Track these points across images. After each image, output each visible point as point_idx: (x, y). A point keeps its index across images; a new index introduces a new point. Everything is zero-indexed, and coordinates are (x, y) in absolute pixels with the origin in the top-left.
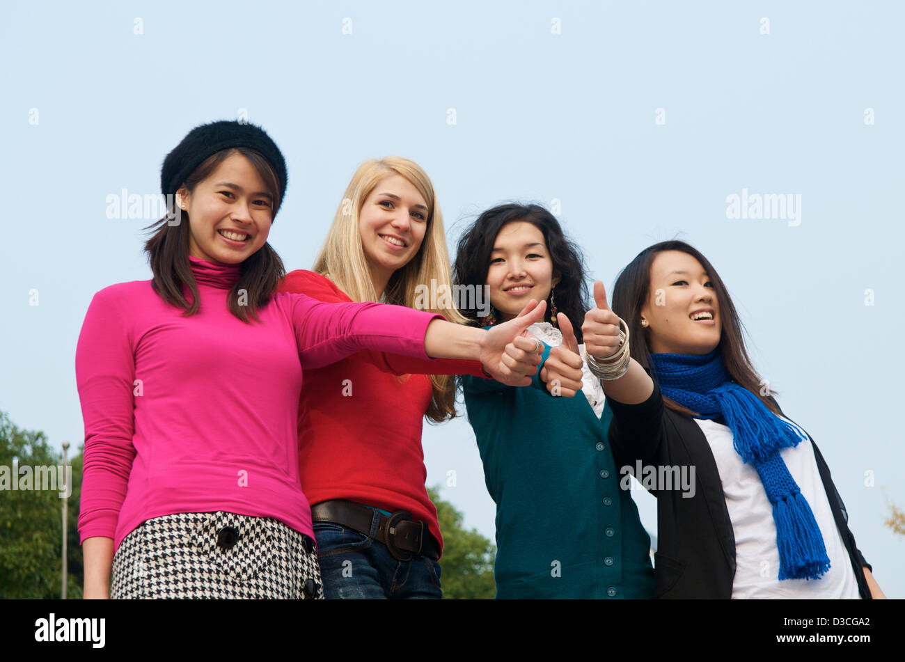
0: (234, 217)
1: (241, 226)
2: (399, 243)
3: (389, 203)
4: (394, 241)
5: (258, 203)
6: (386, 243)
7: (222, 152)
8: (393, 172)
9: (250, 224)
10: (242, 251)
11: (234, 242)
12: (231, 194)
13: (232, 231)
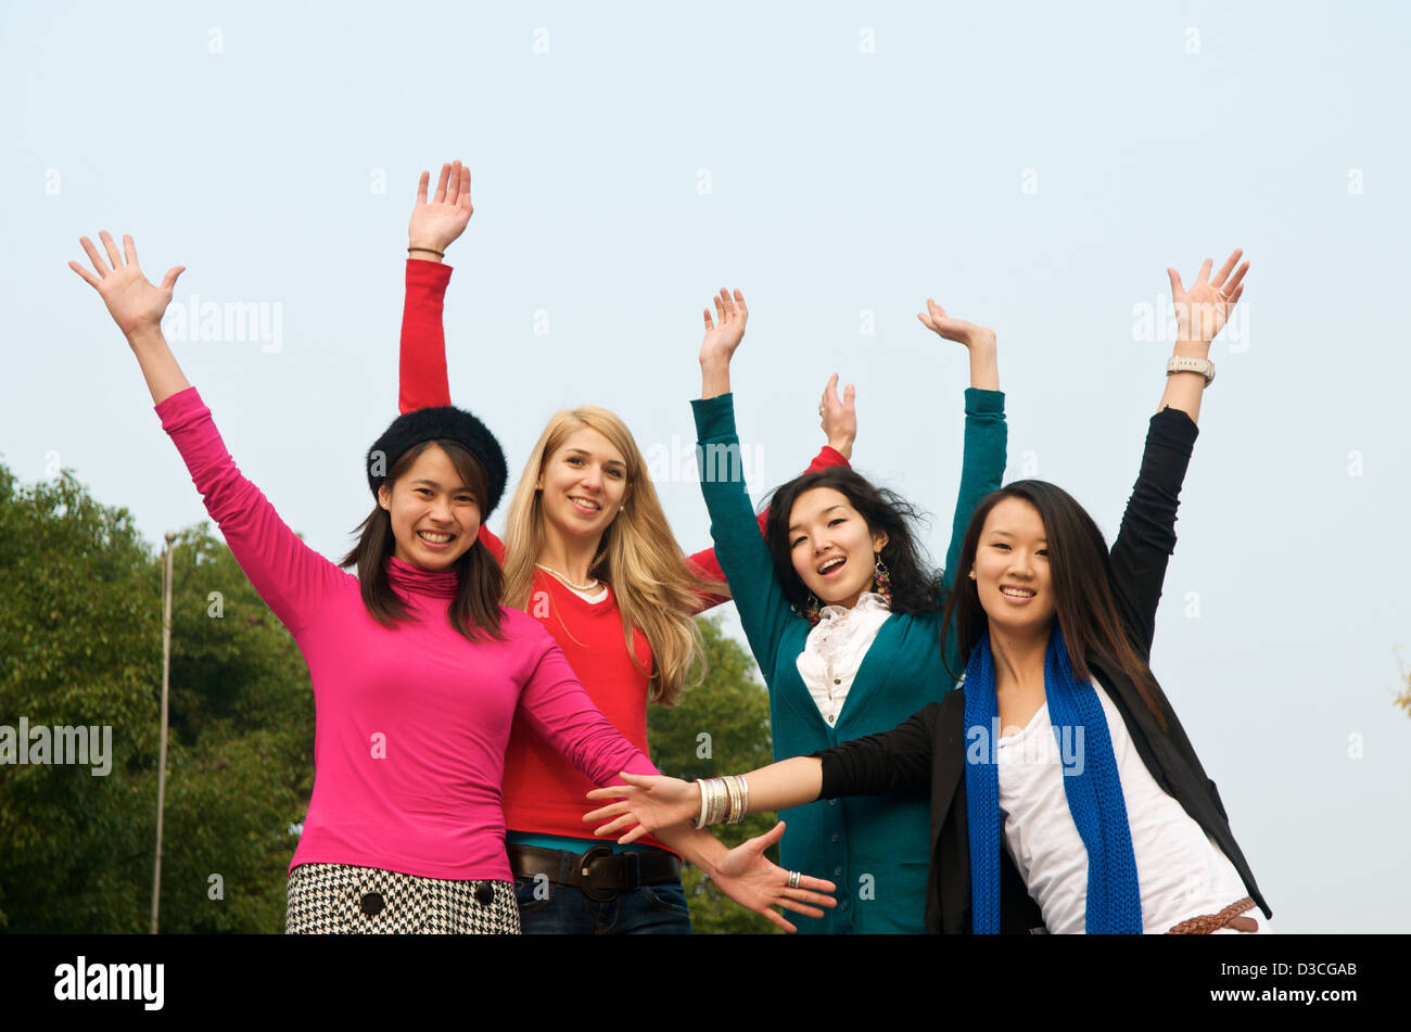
0: (433, 516)
1: (442, 527)
2: (590, 505)
3: (578, 460)
4: (584, 503)
5: (463, 498)
6: (578, 506)
7: (419, 445)
8: (584, 424)
9: (450, 523)
10: (446, 553)
11: (434, 545)
12: (429, 492)
13: (431, 532)
